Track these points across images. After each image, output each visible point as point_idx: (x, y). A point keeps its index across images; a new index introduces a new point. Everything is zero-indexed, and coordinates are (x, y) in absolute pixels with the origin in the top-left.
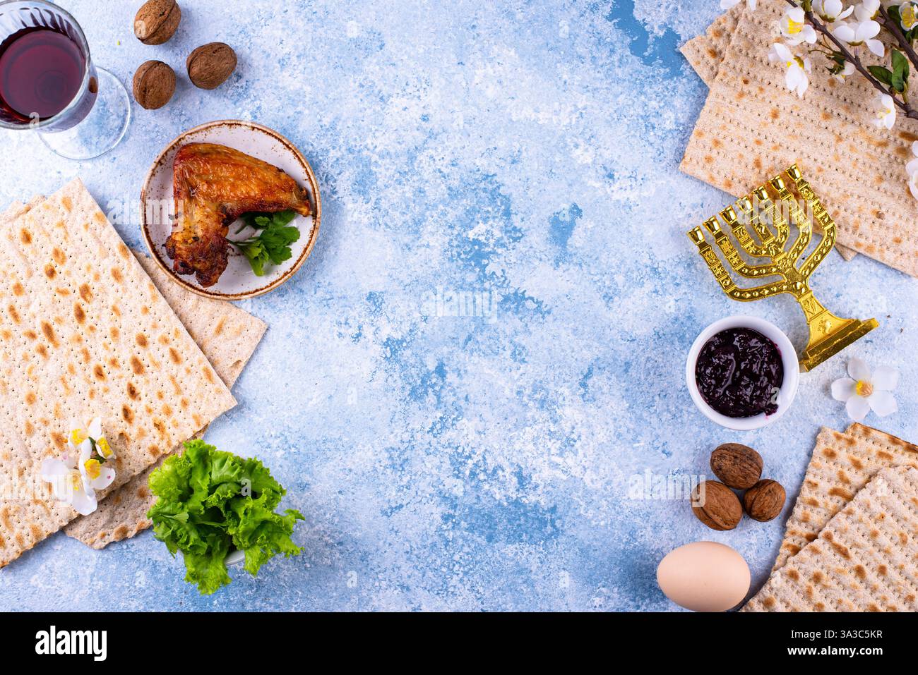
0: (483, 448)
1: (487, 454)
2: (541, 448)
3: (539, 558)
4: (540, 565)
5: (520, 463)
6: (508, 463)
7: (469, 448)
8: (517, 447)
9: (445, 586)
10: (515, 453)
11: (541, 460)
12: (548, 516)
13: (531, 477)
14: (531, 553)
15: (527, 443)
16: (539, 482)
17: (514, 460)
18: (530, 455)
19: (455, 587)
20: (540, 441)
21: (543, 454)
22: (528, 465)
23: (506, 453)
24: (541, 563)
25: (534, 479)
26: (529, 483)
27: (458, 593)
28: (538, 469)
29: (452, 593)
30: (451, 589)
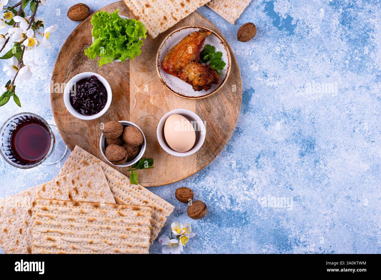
0: (216, 188)
1: (218, 191)
2: (240, 188)
3: (240, 233)
4: (240, 236)
5: (231, 194)
6: (226, 194)
7: (210, 188)
8: (230, 187)
9: (201, 245)
10: (229, 190)
11: (240, 193)
12: (243, 216)
13: (236, 200)
14: (236, 231)
15: (234, 186)
16: (239, 202)
17: (229, 193)
18: (235, 191)
19: (205, 246)
20: (239, 185)
21: (241, 190)
22: (235, 195)
23: (225, 190)
24: (241, 235)
25: (237, 201)
26: (235, 202)
27: (207, 248)
28: (239, 197)
29: (204, 248)
30: (204, 247)
